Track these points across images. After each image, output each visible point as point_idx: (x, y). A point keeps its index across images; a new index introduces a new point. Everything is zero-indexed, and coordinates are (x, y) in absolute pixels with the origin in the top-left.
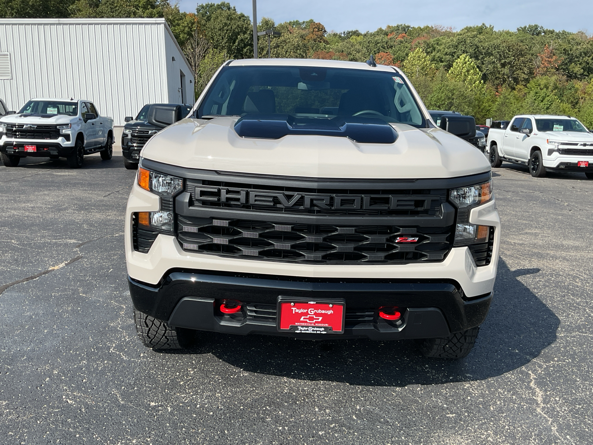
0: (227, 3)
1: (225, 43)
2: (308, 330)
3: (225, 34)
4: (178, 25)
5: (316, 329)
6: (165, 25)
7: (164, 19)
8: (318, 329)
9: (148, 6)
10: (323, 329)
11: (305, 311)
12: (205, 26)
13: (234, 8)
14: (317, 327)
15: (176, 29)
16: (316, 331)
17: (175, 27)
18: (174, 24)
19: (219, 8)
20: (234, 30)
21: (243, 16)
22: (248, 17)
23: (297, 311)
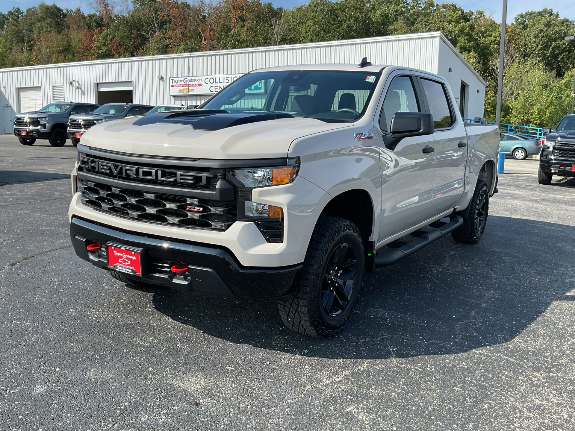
0: (550, 10)
1: (539, 50)
2: (122, 270)
3: (540, 41)
4: (490, 36)
5: (127, 270)
6: (441, 38)
7: (440, 32)
8: (128, 270)
9: (460, 21)
10: (130, 271)
11: (121, 255)
12: (519, 34)
13: (557, 13)
14: (128, 269)
15: (487, 40)
16: (128, 271)
17: (486, 38)
18: (485, 35)
19: (539, 15)
20: (550, 36)
21: (567, 21)
22: (573, 21)
23: (117, 254)
